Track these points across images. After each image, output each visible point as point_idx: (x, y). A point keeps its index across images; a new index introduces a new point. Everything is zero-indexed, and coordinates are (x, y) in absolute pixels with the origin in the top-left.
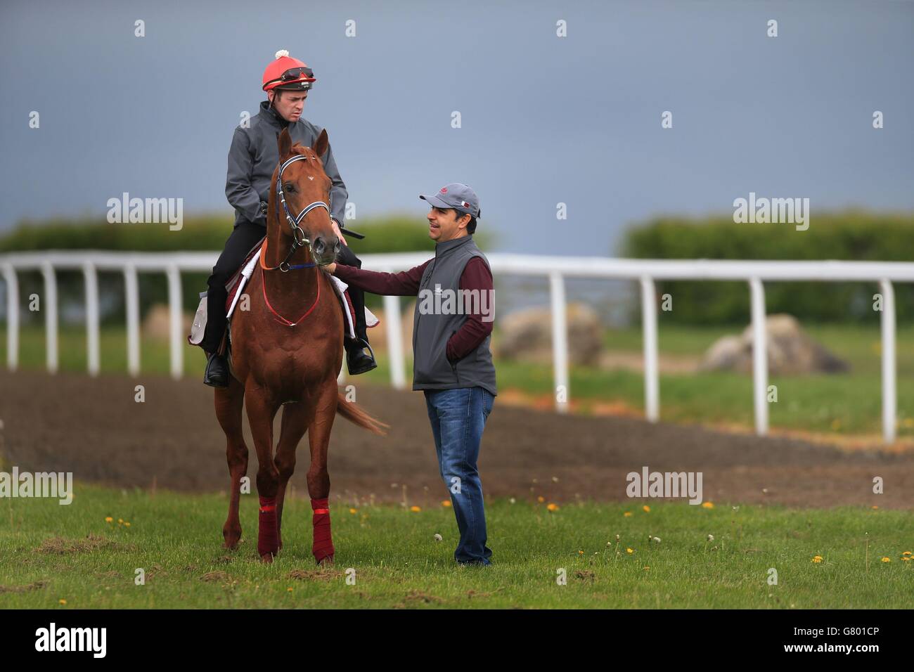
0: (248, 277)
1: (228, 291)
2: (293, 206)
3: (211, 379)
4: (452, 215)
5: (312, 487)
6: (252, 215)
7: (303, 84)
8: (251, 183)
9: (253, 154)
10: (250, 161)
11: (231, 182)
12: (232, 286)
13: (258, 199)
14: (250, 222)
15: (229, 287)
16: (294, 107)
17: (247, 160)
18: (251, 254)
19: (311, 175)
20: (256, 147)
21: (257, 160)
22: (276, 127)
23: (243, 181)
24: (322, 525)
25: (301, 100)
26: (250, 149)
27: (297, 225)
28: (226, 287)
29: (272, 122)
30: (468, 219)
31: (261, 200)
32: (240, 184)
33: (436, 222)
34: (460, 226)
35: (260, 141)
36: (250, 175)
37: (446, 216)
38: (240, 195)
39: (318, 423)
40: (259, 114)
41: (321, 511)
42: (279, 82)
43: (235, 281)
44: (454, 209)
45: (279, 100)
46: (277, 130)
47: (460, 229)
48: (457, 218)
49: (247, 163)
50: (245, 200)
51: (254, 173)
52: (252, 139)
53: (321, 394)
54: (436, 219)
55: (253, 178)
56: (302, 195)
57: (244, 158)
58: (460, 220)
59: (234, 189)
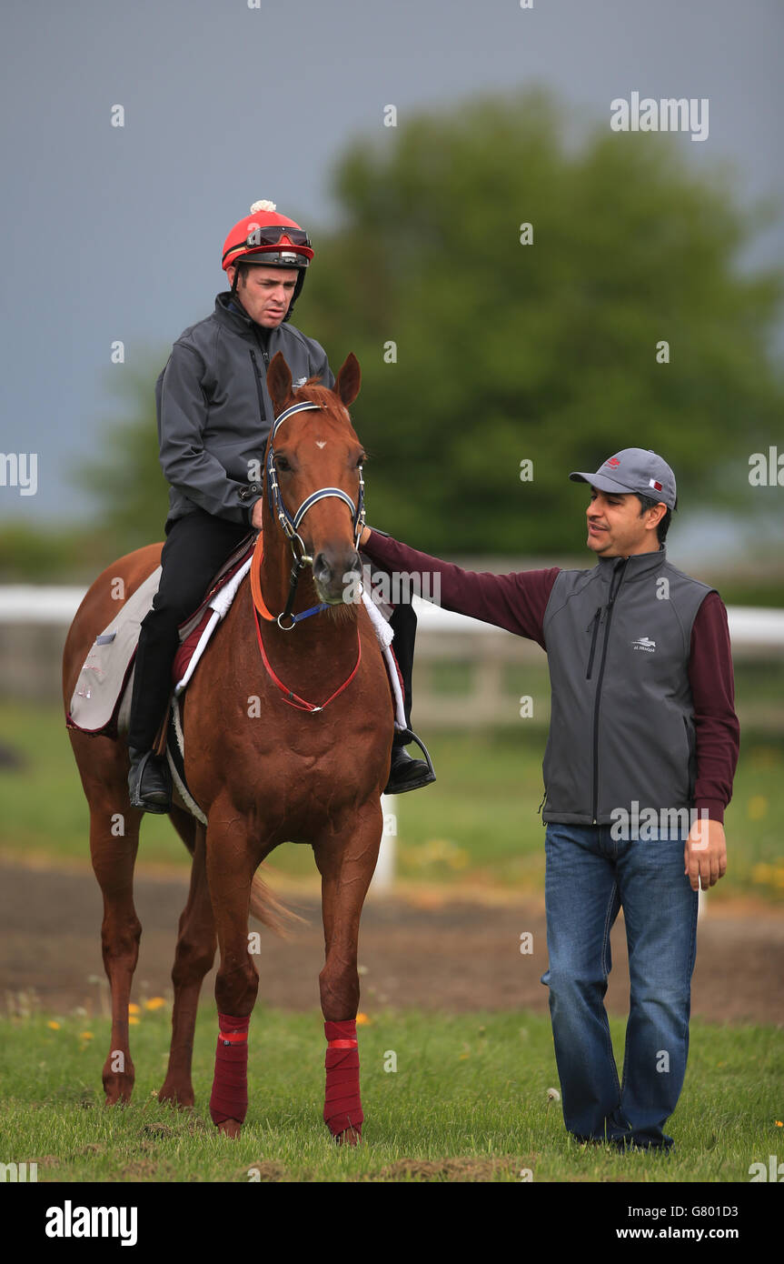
0: (223, 615)
1: (183, 638)
2: (288, 494)
3: (145, 800)
4: (633, 505)
5: (330, 998)
6: (214, 501)
7: (284, 254)
8: (205, 443)
9: (209, 391)
10: (202, 404)
11: (173, 442)
12: (191, 630)
13: (224, 474)
14: (208, 514)
15: (185, 632)
16: (270, 298)
17: (196, 400)
18: (227, 574)
19: (320, 439)
20: (217, 378)
21: (217, 401)
22: (249, 340)
23: (192, 440)
24: (342, 1068)
25: (281, 287)
26: (203, 381)
27: (296, 530)
28: (180, 631)
29: (240, 331)
30: (661, 513)
31: (229, 476)
32: (189, 445)
33: (603, 521)
34: (649, 526)
35: (225, 364)
36: (203, 428)
37: (622, 509)
38: (190, 466)
39: (345, 882)
40: (213, 316)
41: (344, 1044)
42: (243, 249)
43: (198, 622)
44: (637, 494)
45: (244, 284)
46: (252, 347)
47: (647, 530)
48: (642, 512)
49: (198, 407)
50: (202, 474)
51: (210, 424)
52: (210, 363)
53: (354, 829)
54: (604, 515)
55: (208, 433)
56: (302, 476)
57: (194, 398)
58: (648, 514)
59: (179, 454)
